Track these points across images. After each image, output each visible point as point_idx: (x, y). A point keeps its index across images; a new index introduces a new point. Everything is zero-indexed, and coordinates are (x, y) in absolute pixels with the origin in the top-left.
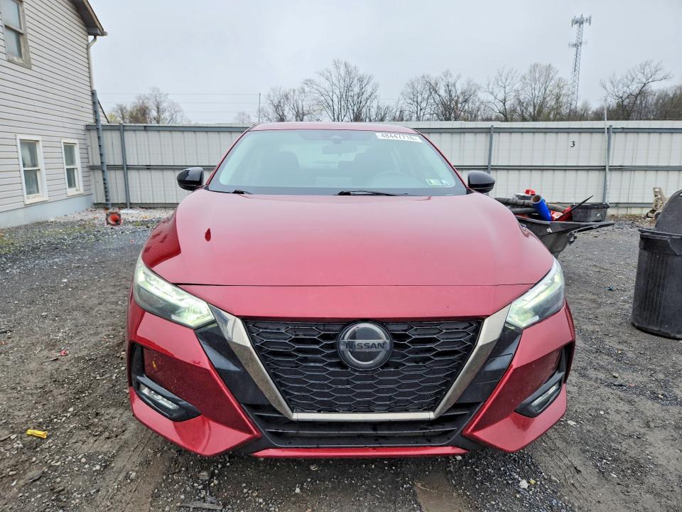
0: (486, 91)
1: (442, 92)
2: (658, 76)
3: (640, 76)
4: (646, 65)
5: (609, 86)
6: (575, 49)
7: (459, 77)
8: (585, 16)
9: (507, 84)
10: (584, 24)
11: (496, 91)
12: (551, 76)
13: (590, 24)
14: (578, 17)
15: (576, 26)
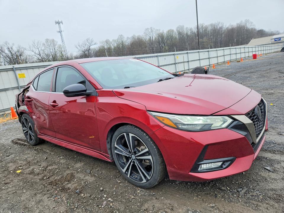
0: (30, 51)
1: (7, 51)
2: (93, 44)
3: (87, 43)
4: (88, 39)
5: (78, 47)
6: (60, 33)
7: (13, 44)
8: (60, 21)
9: (39, 47)
10: (60, 24)
11: (34, 50)
12: (55, 44)
13: (62, 24)
14: (57, 21)
15: (57, 24)
